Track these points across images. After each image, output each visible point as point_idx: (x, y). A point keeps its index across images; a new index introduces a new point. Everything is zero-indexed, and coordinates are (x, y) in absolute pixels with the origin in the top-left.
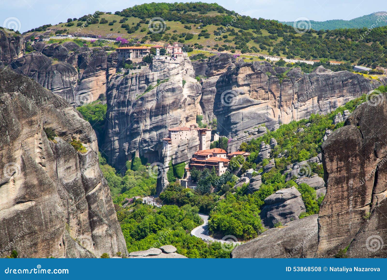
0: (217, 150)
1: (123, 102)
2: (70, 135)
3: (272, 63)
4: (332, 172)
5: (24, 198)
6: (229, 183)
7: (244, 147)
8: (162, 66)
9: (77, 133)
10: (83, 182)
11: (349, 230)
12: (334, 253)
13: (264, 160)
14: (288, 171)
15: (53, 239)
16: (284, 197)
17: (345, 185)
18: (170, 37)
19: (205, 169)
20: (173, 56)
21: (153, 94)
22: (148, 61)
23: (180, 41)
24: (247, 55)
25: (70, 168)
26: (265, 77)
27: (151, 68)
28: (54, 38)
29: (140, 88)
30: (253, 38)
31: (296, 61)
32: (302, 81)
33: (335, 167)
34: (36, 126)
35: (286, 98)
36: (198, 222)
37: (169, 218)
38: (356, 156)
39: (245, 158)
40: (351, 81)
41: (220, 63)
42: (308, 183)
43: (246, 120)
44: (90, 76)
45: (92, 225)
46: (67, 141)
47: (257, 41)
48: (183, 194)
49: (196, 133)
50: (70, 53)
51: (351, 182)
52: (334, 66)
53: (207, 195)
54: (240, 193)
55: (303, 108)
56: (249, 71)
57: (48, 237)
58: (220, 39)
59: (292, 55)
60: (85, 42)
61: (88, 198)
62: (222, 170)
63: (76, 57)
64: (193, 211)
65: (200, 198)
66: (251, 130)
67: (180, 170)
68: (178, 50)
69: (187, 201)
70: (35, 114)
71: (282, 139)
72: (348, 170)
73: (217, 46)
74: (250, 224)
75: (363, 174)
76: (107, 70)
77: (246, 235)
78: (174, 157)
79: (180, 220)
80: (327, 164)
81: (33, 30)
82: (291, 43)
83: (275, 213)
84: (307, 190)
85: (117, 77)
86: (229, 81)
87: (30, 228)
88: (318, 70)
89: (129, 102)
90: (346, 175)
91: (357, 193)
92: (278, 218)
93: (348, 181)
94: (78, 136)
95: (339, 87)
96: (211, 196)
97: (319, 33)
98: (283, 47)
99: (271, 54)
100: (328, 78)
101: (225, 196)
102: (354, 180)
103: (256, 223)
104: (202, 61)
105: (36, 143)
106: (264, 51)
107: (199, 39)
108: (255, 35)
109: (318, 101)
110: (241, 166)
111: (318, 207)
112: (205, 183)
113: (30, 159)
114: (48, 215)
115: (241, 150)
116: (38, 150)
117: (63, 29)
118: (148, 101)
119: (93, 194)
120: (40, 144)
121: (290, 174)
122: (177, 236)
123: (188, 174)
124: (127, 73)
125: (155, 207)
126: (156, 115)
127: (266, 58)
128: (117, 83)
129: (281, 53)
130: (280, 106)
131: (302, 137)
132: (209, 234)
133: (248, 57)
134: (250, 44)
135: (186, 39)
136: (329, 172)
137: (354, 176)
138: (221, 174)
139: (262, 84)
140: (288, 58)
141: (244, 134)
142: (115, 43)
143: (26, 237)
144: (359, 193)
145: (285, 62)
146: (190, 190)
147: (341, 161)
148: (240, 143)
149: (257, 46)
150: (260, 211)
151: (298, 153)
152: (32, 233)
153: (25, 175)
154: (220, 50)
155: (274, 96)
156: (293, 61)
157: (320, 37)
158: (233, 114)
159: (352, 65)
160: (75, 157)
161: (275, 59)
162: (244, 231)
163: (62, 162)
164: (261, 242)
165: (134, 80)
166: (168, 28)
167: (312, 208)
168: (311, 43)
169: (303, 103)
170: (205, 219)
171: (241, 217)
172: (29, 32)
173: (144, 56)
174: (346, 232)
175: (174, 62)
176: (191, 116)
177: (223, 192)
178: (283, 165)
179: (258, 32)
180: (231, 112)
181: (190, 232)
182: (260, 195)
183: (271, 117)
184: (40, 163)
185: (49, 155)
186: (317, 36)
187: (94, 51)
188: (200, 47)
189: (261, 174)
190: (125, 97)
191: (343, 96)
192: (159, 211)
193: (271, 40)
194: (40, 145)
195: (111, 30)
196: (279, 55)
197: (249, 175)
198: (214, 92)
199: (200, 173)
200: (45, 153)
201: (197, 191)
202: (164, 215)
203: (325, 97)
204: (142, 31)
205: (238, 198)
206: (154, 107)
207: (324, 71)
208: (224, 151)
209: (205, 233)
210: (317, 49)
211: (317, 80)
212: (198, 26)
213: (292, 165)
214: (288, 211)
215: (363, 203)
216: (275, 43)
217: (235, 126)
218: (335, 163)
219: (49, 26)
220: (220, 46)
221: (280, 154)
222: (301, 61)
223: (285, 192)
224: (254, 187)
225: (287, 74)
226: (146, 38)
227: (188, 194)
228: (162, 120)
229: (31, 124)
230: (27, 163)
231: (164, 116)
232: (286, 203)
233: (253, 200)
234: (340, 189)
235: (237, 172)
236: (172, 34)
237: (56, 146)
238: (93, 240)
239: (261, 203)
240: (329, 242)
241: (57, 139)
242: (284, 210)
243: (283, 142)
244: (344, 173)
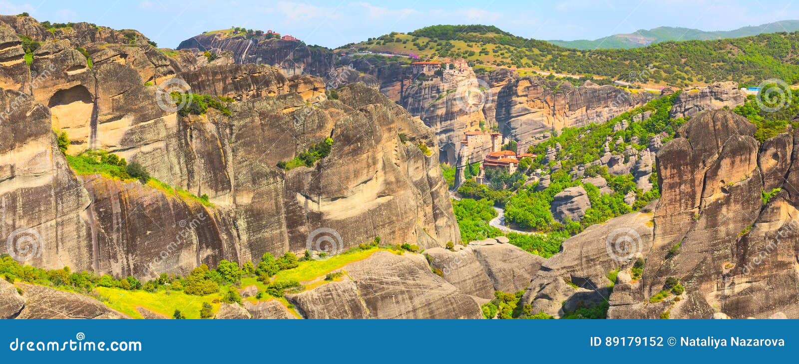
0: (508, 152)
1: (418, 109)
2: (418, 140)
3: (543, 77)
4: (666, 178)
5: (385, 193)
6: (519, 181)
7: (531, 150)
8: (452, 78)
9: (423, 138)
10: (428, 180)
11: (680, 230)
12: (668, 248)
13: (550, 162)
14: (574, 172)
15: (407, 228)
16: (572, 195)
17: (677, 190)
18: (455, 53)
19: (498, 168)
20: (460, 71)
21: (443, 103)
22: (439, 74)
23: (464, 57)
24: (522, 69)
25: (418, 168)
26: (541, 89)
27: (442, 80)
28: (358, 54)
29: (432, 97)
30: (526, 56)
31: (565, 76)
32: (573, 93)
33: (668, 174)
34: (394, 132)
35: (559, 107)
36: (494, 214)
37: (468, 210)
38: (687, 165)
39: (532, 160)
40: (614, 94)
41: (500, 76)
42: (593, 183)
43: (524, 126)
44: (388, 86)
45: (436, 217)
46: (416, 145)
47: (529, 58)
48: (479, 189)
49: (490, 137)
50: (371, 66)
51: (683, 187)
52: (597, 80)
53: (500, 191)
54: (530, 190)
55: (574, 116)
56: (527, 84)
57: (403, 226)
58: (498, 56)
59: (560, 70)
60: (383, 57)
61: (432, 193)
62: (513, 170)
63: (377, 70)
64: (489, 204)
65: (493, 193)
66: (538, 136)
67: (475, 168)
68: (464, 65)
69: (482, 195)
70: (393, 122)
71: (566, 144)
72: (680, 177)
73: (495, 61)
74: (542, 217)
75: (693, 181)
76: (402, 81)
77: (538, 226)
78: (470, 157)
79: (478, 212)
80: (662, 171)
81: (339, 48)
82: (559, 60)
83: (564, 208)
84: (592, 189)
85: (413, 87)
86: (510, 92)
87: (389, 218)
88: (585, 84)
89: (423, 108)
90: (678, 181)
91: (688, 197)
92: (566, 212)
93: (680, 186)
94: (423, 141)
95: (605, 99)
96: (504, 192)
97: (583, 52)
98: (552, 63)
99: (543, 70)
100: (595, 91)
101: (517, 192)
102: (685, 184)
103: (547, 217)
104: (483, 74)
105: (393, 146)
106: (536, 66)
107: (480, 55)
108: (528, 53)
109: (586, 110)
110: (529, 167)
111: (602, 204)
112: (498, 180)
113: (388, 159)
114: (403, 207)
115: (529, 153)
116: (394, 152)
117: (364, 46)
118: (438, 108)
119: (436, 191)
120: (396, 147)
121: (576, 174)
122: (478, 226)
123: (483, 172)
124: (421, 84)
125: (454, 200)
126: (445, 121)
127: (538, 73)
128: (412, 92)
129: (550, 68)
130: (554, 114)
131: (584, 142)
132: (506, 225)
133: (522, 72)
134: (524, 61)
135: (469, 56)
136: (663, 178)
137: (685, 182)
138: (511, 173)
139: (538, 95)
140: (557, 73)
141: (531, 139)
142: (410, 59)
143: (386, 226)
144: (690, 197)
145: (554, 76)
146: (485, 186)
147: (674, 169)
148: (528, 147)
149: (530, 62)
150: (550, 206)
151: (582, 156)
152: (391, 223)
153: (385, 173)
154: (498, 65)
155: (549, 105)
156: (561, 76)
157: (584, 55)
158: (514, 121)
159: (613, 80)
160: (422, 159)
161: (546, 74)
162: (537, 223)
163: (412, 162)
164: (587, 236)
165: (427, 90)
166: (454, 46)
167: (597, 205)
168: (576, 61)
169: (574, 112)
170: (500, 212)
171: (534, 211)
172: (336, 49)
173: (436, 69)
174: (678, 231)
175: (461, 75)
176: (475, 121)
177: (515, 189)
178: (569, 166)
179: (531, 50)
180: (511, 119)
181: (488, 223)
182: (550, 192)
183: (545, 123)
184: (396, 164)
185: (402, 156)
186: (582, 55)
187: (392, 65)
188: (481, 63)
189: (550, 174)
190: (419, 104)
191: (607, 107)
192: (458, 203)
193: (542, 58)
194: (396, 149)
195: (405, 47)
196: (549, 70)
197: (537, 174)
198: (495, 102)
199: (493, 171)
200: (399, 155)
201: (490, 187)
202: (464, 207)
203: (592, 108)
204: (431, 49)
205: (529, 195)
206: (444, 113)
207: (591, 85)
208: (514, 153)
209: (501, 224)
210: (582, 66)
211: (586, 93)
212: (479, 44)
213: (577, 167)
214: (575, 207)
215: (693, 206)
216: (545, 59)
217: (514, 131)
218: (668, 170)
219: (353, 44)
220: (498, 62)
221: (566, 157)
222: (568, 76)
223: (572, 191)
224: (543, 185)
225: (560, 87)
226: (434, 54)
227: (483, 190)
228: (451, 124)
229: (390, 130)
230: (386, 163)
231: (453, 121)
232: (573, 200)
233: (543, 196)
234: (674, 193)
235: (526, 171)
236: (457, 51)
237: (408, 149)
238: (436, 230)
239: (551, 199)
240: (663, 238)
241: (408, 143)
242: (572, 206)
243: (567, 147)
244: (677, 179)
